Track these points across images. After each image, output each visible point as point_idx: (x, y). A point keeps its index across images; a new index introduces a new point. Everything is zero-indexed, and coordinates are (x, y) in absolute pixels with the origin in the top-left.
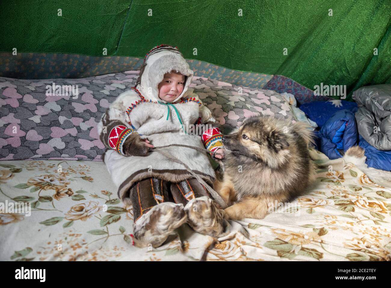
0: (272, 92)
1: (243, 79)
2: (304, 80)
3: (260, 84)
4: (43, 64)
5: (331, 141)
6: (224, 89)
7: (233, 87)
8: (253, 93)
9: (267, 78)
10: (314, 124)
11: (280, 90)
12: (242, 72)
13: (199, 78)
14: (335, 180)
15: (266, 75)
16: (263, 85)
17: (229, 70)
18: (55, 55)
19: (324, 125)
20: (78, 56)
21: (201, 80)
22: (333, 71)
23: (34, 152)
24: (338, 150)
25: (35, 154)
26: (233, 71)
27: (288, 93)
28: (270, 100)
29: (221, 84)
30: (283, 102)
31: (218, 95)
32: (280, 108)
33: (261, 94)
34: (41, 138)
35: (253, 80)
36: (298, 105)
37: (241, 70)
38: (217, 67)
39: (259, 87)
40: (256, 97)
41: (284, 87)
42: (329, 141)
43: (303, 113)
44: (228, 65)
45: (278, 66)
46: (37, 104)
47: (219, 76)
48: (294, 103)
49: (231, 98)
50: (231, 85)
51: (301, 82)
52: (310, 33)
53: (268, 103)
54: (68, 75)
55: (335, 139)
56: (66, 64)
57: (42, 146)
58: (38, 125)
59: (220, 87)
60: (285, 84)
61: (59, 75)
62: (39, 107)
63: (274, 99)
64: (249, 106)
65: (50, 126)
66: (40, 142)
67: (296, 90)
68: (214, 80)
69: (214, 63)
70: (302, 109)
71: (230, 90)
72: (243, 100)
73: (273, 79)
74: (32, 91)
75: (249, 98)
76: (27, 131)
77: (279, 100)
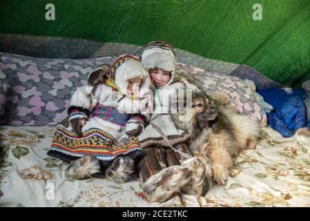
0: (237, 78)
1: (215, 66)
2: (264, 70)
3: (227, 71)
4: (56, 46)
5: (284, 122)
6: (198, 74)
7: (206, 72)
8: (222, 78)
9: (233, 66)
10: (271, 107)
11: (243, 77)
12: (214, 61)
13: (179, 64)
14: (290, 155)
15: (233, 64)
16: (230, 72)
17: (204, 58)
18: (68, 39)
19: (280, 108)
20: (86, 41)
21: (180, 65)
22: (289, 65)
23: (51, 119)
24: (289, 129)
25: (52, 121)
26: (208, 60)
27: (250, 79)
28: (236, 85)
29: (196, 70)
30: (247, 87)
31: (195, 79)
32: (244, 91)
33: (228, 80)
34: (57, 108)
35: (222, 67)
36: (257, 91)
37: (214, 59)
38: (195, 56)
39: (226, 74)
40: (224, 82)
41: (246, 75)
42: (282, 122)
43: (262, 98)
44: (204, 55)
45: (245, 58)
46: (54, 80)
47: (196, 63)
48: (254, 88)
49: (205, 82)
50: (203, 71)
51: (261, 72)
52: (275, 33)
53: (235, 87)
54: (74, 56)
55: (288, 121)
56: (74, 47)
57: (58, 115)
58: (55, 97)
59: (196, 73)
60: (247, 72)
61: (67, 56)
62: (55, 83)
63: (240, 84)
64: (220, 89)
65: (64, 99)
66: (56, 112)
67: (256, 78)
68: (191, 66)
69: (193, 52)
70: (260, 94)
71: (204, 75)
72: (215, 84)
73: (239, 67)
74: (49, 69)
75: (220, 82)
76: (46, 103)
77: (243, 86)
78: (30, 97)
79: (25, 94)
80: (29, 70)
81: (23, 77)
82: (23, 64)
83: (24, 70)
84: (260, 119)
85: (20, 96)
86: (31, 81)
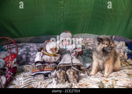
32: (117, 45)
48: (125, 44)
60: (120, 38)
77: (117, 43)
78: (33, 55)
79: (32, 54)
80: (34, 47)
81: (31, 49)
82: (32, 45)
83: (32, 47)
84: (123, 55)
85: (30, 55)
86: (34, 50)
